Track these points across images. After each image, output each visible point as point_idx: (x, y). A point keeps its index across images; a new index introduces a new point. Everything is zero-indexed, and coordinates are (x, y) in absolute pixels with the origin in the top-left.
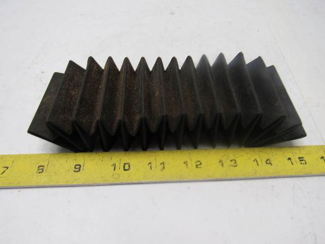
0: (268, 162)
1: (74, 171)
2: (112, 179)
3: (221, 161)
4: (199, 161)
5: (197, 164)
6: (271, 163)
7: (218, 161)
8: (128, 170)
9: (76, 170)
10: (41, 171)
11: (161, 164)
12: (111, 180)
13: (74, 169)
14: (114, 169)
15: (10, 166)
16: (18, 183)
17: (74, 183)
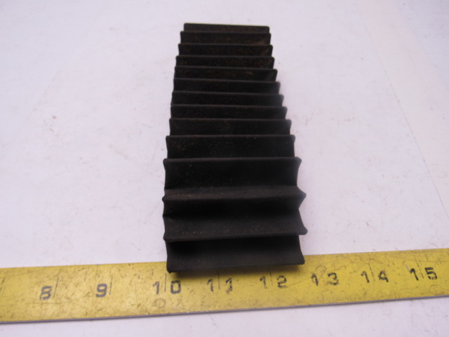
0: (383, 276)
1: (97, 296)
6: (386, 279)
7: (311, 275)
9: (100, 293)
10: (47, 295)
12: (153, 310)
13: (96, 292)
16: (12, 317)
17: (98, 316)
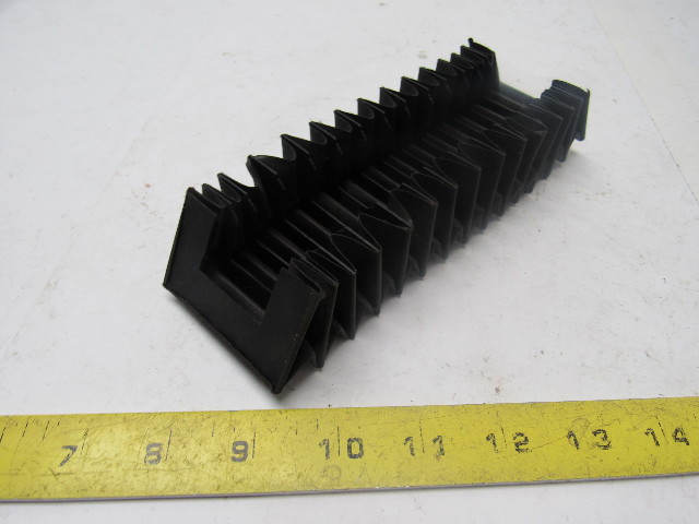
2: (324, 480)
3: (571, 434)
4: (522, 435)
5: (517, 441)
8: (360, 456)
11: (435, 441)
14: (327, 455)
15: (80, 445)
